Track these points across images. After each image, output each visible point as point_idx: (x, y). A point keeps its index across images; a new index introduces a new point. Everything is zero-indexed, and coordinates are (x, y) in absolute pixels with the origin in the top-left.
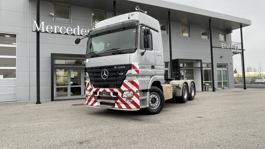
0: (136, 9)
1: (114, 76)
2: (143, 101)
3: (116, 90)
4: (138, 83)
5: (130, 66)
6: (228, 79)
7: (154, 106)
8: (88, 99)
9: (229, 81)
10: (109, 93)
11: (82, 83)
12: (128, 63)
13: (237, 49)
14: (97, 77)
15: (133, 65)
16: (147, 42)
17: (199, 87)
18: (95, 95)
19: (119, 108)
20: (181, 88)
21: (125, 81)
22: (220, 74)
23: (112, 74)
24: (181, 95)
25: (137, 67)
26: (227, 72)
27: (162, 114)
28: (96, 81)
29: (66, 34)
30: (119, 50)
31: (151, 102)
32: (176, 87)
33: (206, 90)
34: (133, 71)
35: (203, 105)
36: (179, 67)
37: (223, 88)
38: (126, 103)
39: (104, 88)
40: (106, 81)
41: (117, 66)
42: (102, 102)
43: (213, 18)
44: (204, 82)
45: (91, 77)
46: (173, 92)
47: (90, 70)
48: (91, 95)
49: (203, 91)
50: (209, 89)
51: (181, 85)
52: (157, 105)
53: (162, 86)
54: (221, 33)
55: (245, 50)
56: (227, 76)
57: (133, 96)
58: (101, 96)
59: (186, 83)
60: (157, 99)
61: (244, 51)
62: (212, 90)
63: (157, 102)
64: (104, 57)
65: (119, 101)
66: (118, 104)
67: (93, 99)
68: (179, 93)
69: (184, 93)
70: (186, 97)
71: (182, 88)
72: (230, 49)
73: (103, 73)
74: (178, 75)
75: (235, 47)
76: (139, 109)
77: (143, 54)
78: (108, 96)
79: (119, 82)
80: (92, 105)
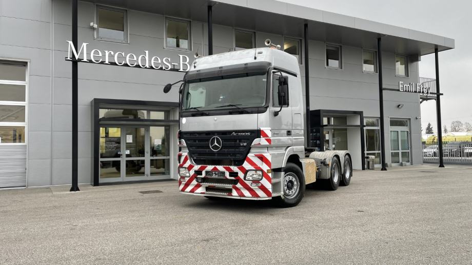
0: (266, 44)
1: (231, 147)
2: (275, 186)
3: (235, 169)
4: (269, 158)
5: (258, 133)
6: (411, 148)
7: (290, 194)
8: (185, 183)
9: (413, 151)
10: (223, 173)
11: (147, 153)
12: (255, 128)
13: (428, 93)
14: (201, 147)
15: (263, 131)
16: (284, 97)
17: (357, 162)
18: (199, 176)
19: (240, 196)
20: (328, 165)
21: (250, 156)
22: (396, 138)
23: (228, 143)
24: (328, 176)
25: (269, 133)
26: (409, 134)
27: (302, 206)
28: (200, 154)
29: (126, 65)
30: (239, 107)
31: (286, 188)
32: (321, 163)
33: (371, 168)
34: (263, 141)
35: (365, 194)
36: (321, 124)
37: (401, 165)
38: (251, 188)
39: (213, 165)
40: (217, 154)
41: (236, 131)
42: (209, 186)
43: (384, 35)
44: (366, 152)
45: (191, 146)
46: (316, 172)
47: (188, 136)
48: (191, 175)
49: (363, 168)
50: (376, 166)
51: (329, 160)
52: (294, 192)
53: (301, 163)
54: (399, 60)
55: (442, 94)
56: (408, 143)
57: (262, 178)
58: (209, 177)
59: (337, 156)
60: (295, 183)
61: (441, 96)
62: (381, 167)
63: (295, 187)
64: (216, 117)
65: (239, 185)
66: (237, 189)
67: (195, 182)
68: (327, 174)
69: (334, 173)
70: (336, 180)
71: (330, 166)
72: (416, 92)
73: (213, 142)
74: (319, 140)
75: (424, 89)
76: (270, 198)
77: (276, 114)
78: (222, 177)
79: (238, 157)
80: (192, 191)
